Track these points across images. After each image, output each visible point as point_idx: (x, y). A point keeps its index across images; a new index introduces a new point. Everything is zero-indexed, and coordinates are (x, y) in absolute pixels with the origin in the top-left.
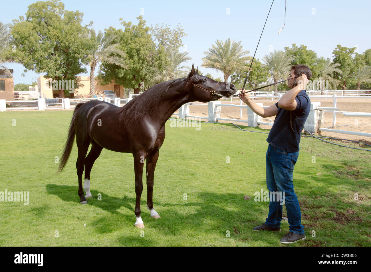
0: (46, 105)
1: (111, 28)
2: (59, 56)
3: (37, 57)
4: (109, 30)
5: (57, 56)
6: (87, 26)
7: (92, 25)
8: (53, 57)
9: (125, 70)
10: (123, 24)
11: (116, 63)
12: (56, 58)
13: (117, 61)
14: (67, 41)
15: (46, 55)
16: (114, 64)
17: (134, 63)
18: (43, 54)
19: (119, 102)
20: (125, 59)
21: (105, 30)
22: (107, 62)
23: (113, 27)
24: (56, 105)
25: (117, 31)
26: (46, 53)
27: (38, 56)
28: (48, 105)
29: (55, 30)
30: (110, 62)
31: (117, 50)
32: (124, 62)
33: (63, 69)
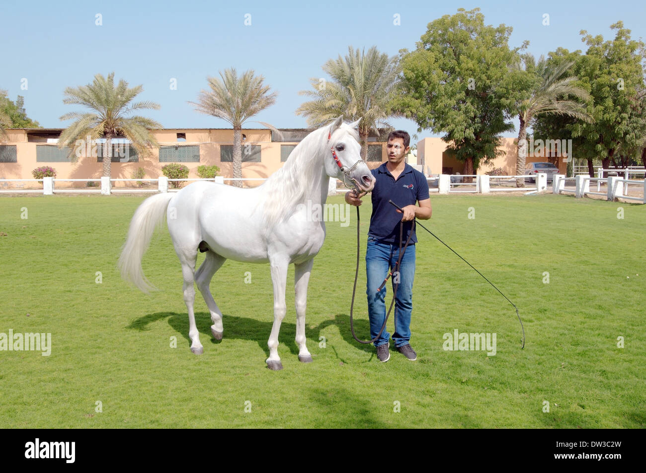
0: (451, 185)
1: (559, 49)
2: (472, 104)
3: (438, 107)
4: (556, 54)
5: (469, 104)
6: (518, 49)
7: (526, 48)
8: (463, 106)
9: (584, 125)
10: (586, 41)
11: (570, 113)
12: (466, 108)
13: (570, 108)
14: (489, 78)
15: (453, 102)
16: (566, 115)
17: (605, 111)
18: (449, 101)
19: (563, 182)
20: (587, 105)
21: (550, 54)
22: (552, 111)
23: (564, 48)
24: (459, 185)
25: (571, 54)
26: (453, 99)
27: (440, 105)
28: (454, 185)
29: (469, 60)
30: (557, 111)
31: (573, 89)
32: (585, 110)
33: (476, 125)
